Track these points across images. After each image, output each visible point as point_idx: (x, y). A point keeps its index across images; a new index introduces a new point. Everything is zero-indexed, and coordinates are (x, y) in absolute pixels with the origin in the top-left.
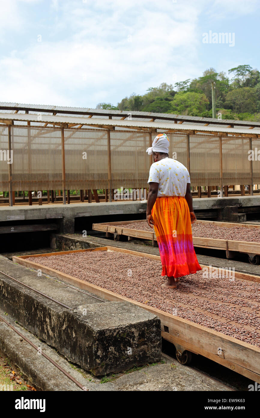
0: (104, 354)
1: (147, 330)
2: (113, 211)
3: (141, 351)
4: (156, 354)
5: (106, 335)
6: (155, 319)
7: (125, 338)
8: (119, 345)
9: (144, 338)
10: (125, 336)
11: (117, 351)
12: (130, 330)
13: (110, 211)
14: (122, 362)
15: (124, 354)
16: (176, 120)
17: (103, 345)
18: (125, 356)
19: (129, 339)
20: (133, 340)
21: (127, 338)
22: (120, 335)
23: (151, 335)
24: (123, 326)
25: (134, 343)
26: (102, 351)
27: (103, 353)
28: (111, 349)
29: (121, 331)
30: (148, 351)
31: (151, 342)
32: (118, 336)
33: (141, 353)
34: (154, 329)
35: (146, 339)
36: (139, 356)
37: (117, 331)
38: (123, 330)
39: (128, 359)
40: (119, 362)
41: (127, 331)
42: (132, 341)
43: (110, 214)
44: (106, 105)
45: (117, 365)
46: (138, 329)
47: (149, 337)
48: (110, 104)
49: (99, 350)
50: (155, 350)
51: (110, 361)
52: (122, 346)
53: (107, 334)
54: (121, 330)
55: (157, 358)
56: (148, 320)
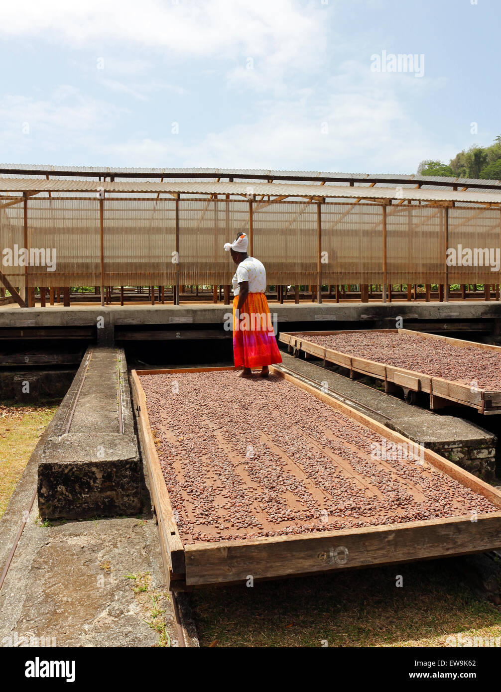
0: (51, 493)
1: (116, 472)
2: (320, 316)
3: (107, 497)
4: (129, 504)
5: (53, 470)
6: (130, 460)
7: (81, 478)
8: (72, 485)
9: (112, 482)
10: (81, 476)
11: (71, 492)
12: (90, 470)
13: (316, 316)
14: (78, 507)
15: (81, 497)
16: (455, 186)
17: (49, 482)
18: (82, 500)
19: (88, 480)
20: (94, 482)
21: (85, 478)
22: (73, 473)
23: (122, 480)
24: (79, 463)
25: (96, 487)
26: (47, 490)
27: (49, 492)
28: (60, 488)
29: (75, 469)
30: (117, 499)
31: (123, 489)
32: (71, 474)
33: (107, 500)
34: (128, 473)
35: (114, 484)
36: (104, 503)
37: (70, 467)
38: (79, 468)
39: (86, 505)
40: (73, 506)
41: (85, 470)
42: (92, 483)
43: (316, 320)
44: (433, 163)
45: (70, 510)
46: (102, 469)
47: (118, 483)
48: (440, 161)
49: (43, 487)
50: (128, 500)
51: (60, 503)
52: (77, 488)
53: (55, 469)
54: (76, 467)
55: (131, 510)
56: (118, 460)
